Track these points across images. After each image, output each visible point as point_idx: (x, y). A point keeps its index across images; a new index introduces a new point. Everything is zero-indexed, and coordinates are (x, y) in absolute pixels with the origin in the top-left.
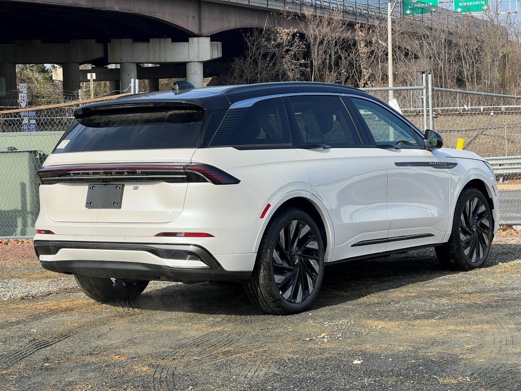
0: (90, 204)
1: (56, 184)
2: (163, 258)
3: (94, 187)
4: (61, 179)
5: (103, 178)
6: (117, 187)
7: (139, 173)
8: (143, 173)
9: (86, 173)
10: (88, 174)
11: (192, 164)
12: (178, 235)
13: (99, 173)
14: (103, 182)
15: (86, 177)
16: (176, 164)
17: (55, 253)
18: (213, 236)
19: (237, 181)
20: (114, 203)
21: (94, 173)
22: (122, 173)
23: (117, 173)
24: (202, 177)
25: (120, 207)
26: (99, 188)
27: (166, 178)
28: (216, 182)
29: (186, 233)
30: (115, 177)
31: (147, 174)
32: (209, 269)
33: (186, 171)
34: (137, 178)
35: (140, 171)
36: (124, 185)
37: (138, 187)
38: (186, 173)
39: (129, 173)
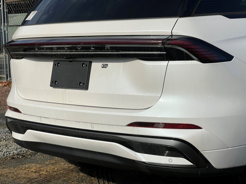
0: (55, 83)
1: (23, 60)
2: (138, 152)
3: (58, 63)
4: (25, 54)
5: (67, 54)
6: (83, 64)
7: (108, 49)
8: (112, 49)
9: (50, 48)
10: (52, 49)
11: (173, 37)
12: (156, 125)
13: (63, 48)
14: (68, 58)
15: (49, 53)
16: (152, 37)
17: (23, 132)
18: (200, 128)
19: (228, 57)
20: (80, 83)
21: (58, 49)
22: (88, 49)
23: (83, 49)
24: (186, 54)
25: (86, 88)
26: (65, 65)
27: (140, 54)
28: (204, 60)
29: (165, 124)
30: (80, 53)
31: (117, 49)
32: (195, 168)
33: (166, 46)
34: (105, 54)
35: (109, 46)
36: (91, 63)
37: (107, 65)
38: (165, 49)
39: (97, 49)
